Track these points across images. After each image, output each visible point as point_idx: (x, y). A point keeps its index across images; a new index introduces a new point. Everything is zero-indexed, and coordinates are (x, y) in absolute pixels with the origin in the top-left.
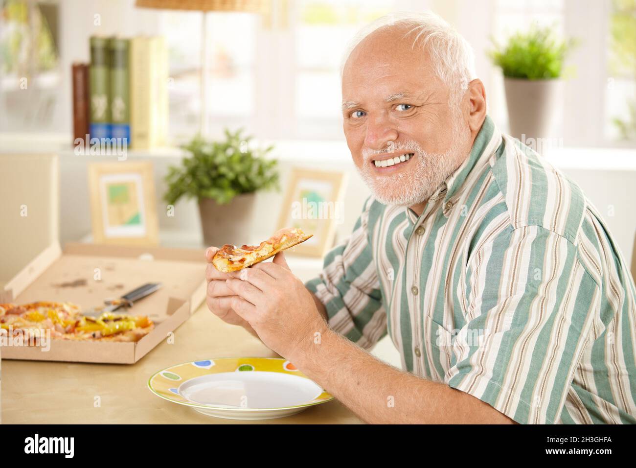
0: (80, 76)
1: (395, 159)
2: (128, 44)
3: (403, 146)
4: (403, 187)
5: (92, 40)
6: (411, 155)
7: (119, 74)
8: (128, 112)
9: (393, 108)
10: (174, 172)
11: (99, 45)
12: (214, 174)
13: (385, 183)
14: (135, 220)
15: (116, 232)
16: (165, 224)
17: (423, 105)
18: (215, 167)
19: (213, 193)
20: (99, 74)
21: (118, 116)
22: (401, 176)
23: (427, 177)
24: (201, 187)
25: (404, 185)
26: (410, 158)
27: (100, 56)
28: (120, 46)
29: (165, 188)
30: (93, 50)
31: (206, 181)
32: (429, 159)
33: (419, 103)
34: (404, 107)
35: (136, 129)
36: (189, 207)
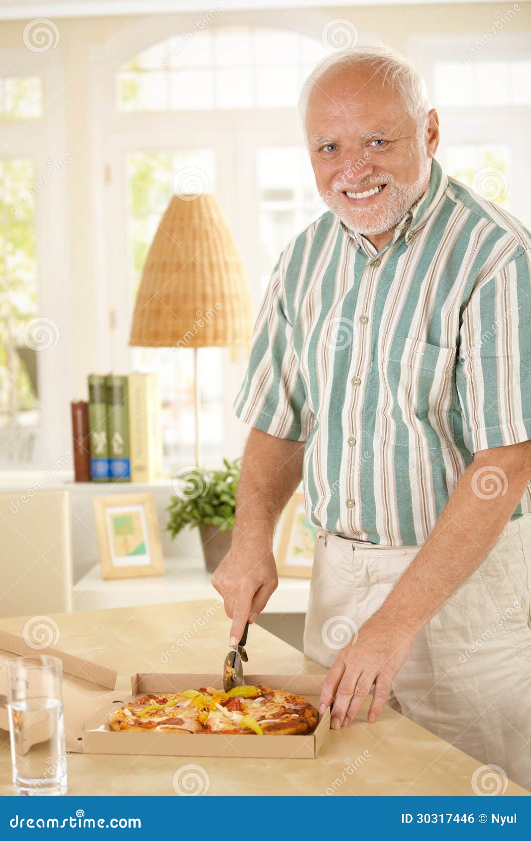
0: (79, 413)
1: (370, 191)
2: (125, 380)
3: (378, 178)
4: (379, 216)
5: (91, 378)
6: (384, 186)
7: (117, 409)
8: (127, 446)
9: (367, 145)
10: (176, 501)
11: (97, 383)
12: (215, 502)
13: (360, 213)
14: (140, 550)
15: (121, 561)
16: (168, 553)
17: (396, 140)
18: (217, 496)
19: (216, 520)
20: (98, 411)
21: (117, 450)
22: (376, 206)
23: (398, 205)
24: (204, 515)
25: (380, 215)
26: (382, 188)
27: (98, 393)
28: (116, 383)
29: (168, 518)
30: (91, 388)
31: (208, 509)
32: (400, 189)
33: (393, 139)
34: (377, 143)
35: (135, 462)
36: (191, 535)
